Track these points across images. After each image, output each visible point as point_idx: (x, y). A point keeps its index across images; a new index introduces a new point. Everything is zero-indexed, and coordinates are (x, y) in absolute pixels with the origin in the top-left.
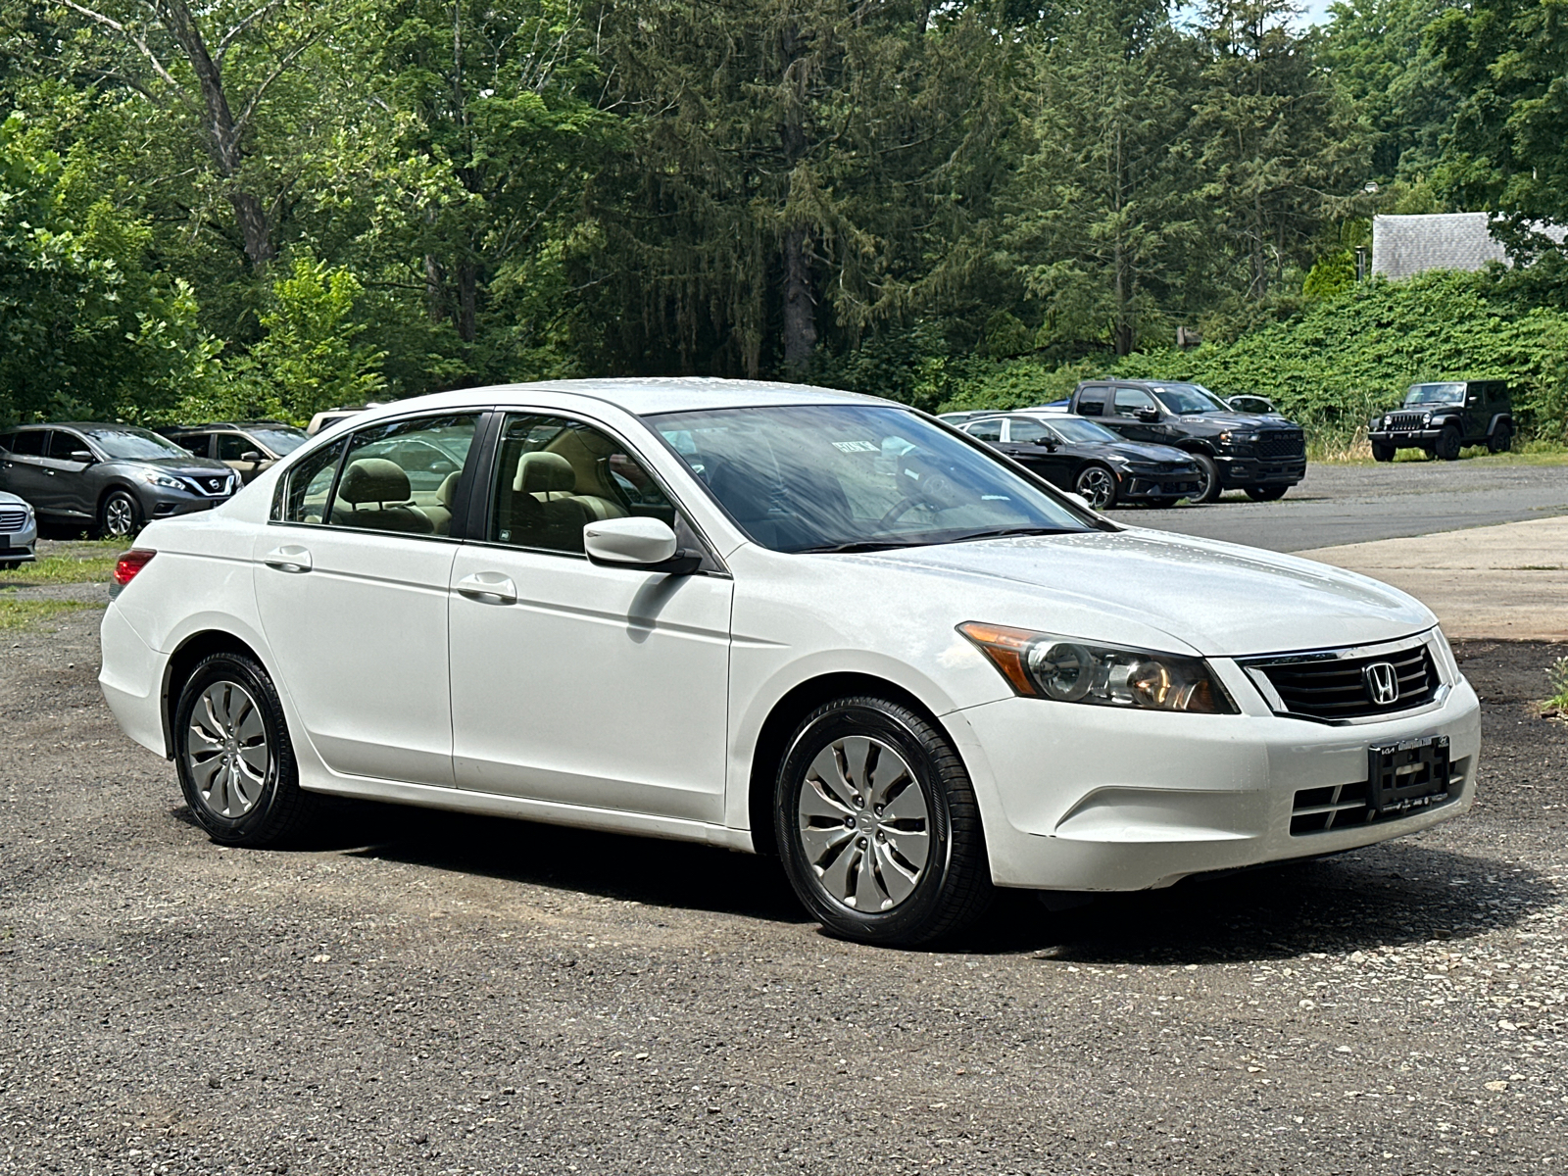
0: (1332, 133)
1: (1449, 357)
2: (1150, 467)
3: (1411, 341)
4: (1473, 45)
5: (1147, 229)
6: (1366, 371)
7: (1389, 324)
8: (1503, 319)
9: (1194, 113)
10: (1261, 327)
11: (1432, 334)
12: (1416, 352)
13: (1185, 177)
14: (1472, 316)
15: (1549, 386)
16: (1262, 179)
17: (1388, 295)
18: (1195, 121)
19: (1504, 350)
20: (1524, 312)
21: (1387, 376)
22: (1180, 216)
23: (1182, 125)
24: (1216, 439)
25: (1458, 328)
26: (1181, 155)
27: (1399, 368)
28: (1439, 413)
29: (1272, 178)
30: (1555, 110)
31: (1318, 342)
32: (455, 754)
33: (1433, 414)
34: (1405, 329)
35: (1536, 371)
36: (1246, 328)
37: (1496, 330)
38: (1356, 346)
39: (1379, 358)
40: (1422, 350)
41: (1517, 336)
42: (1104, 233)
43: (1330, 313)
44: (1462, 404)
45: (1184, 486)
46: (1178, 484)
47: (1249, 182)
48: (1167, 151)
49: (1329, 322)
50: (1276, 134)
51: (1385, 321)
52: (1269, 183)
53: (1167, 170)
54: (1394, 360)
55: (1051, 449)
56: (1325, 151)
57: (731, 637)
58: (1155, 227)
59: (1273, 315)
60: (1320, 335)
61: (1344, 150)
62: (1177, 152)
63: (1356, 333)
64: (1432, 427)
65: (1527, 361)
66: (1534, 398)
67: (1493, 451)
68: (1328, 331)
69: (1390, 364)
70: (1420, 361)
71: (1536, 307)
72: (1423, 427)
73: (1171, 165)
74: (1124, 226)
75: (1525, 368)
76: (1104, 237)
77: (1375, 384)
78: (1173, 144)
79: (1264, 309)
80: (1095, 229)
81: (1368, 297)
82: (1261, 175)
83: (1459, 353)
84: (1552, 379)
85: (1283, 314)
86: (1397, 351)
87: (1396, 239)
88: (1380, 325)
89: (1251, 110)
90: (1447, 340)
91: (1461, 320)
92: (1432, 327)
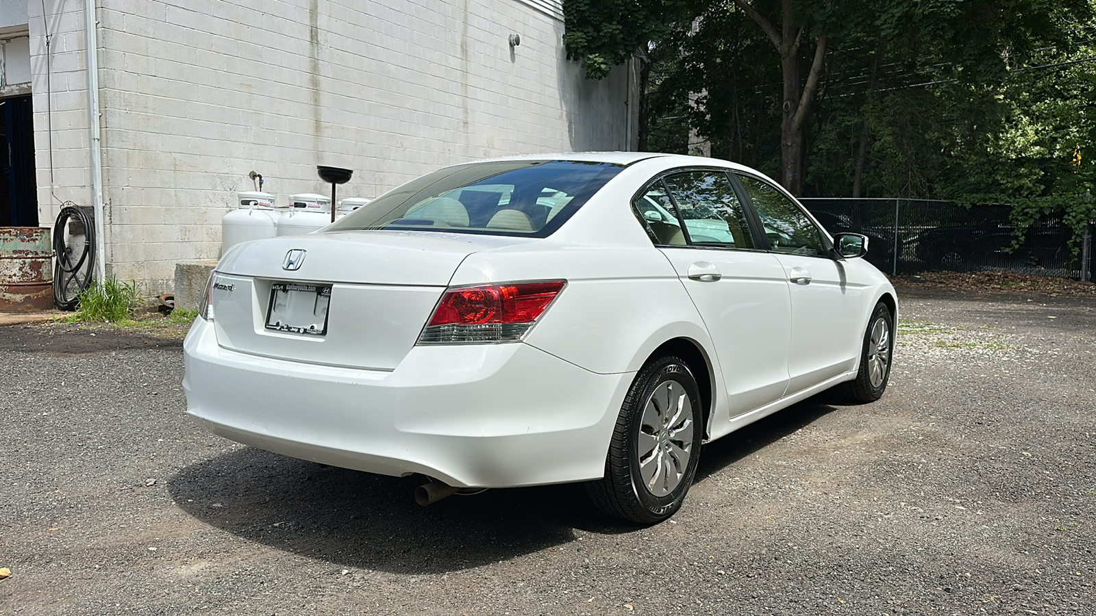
32: (791, 377)
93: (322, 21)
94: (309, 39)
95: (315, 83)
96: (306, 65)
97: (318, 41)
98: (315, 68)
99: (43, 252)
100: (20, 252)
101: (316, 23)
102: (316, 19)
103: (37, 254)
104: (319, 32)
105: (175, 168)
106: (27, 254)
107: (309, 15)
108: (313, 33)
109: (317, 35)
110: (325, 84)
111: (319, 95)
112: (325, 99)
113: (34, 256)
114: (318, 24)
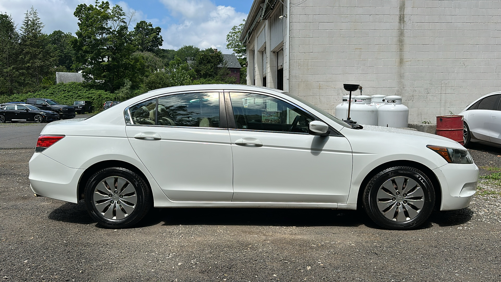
0: (51, 57)
1: (78, 97)
2: (50, 115)
3: (71, 93)
4: (78, 44)
5: (16, 71)
6: (63, 99)
7: (65, 91)
8: (86, 91)
9: (24, 50)
10: (40, 90)
11: (74, 93)
12: (71, 96)
13: (23, 62)
14: (81, 90)
15: (96, 102)
16: (39, 63)
17: (64, 86)
18: (24, 52)
19: (88, 96)
20: (89, 90)
21: (67, 100)
22: (22, 69)
23: (21, 52)
24: (60, 110)
25: (79, 92)
26: (22, 58)
27: (69, 98)
28: (81, 106)
29: (41, 64)
30: (95, 56)
31: (52, 93)
32: (234, 191)
33: (80, 106)
34: (69, 92)
35: (94, 99)
36: (37, 90)
37: (85, 92)
38: (60, 94)
39: (65, 96)
40: (73, 95)
41: (89, 94)
42: (7, 71)
43: (53, 88)
44: (84, 105)
45: (56, 119)
46: (55, 118)
47: (36, 64)
48: (19, 57)
49: (54, 90)
50: (41, 56)
51: (64, 90)
52: (40, 64)
53: (19, 60)
54: (68, 97)
55: (27, 111)
56: (50, 60)
57: (352, 152)
58: (17, 71)
59: (42, 88)
60: (53, 92)
61: (54, 60)
62: (21, 57)
63: (59, 92)
64: (80, 109)
65: (92, 98)
66: (93, 104)
67: (89, 113)
68: (54, 91)
69: (67, 98)
70: (73, 97)
71: (92, 89)
72: (78, 108)
73: (20, 59)
74: (11, 70)
75: (92, 99)
76: (7, 72)
77: (65, 101)
78: (20, 55)
79: (40, 87)
80: (5, 70)
81: (61, 86)
82: (38, 63)
83: (79, 96)
84: (97, 101)
85: (44, 88)
86: (68, 95)
87: (61, 76)
88: (63, 91)
89: (35, 51)
90: (77, 94)
91: (79, 91)
92: (74, 92)
93: (408, 10)
94: (398, 21)
95: (401, 42)
96: (395, 33)
97: (404, 21)
98: (401, 33)
99: (274, 120)
100: (267, 120)
101: (404, 13)
102: (404, 11)
103: (272, 121)
104: (405, 17)
105: (320, 88)
106: (269, 121)
107: (399, 10)
108: (401, 18)
109: (404, 18)
110: (407, 40)
111: (403, 47)
112: (407, 48)
113: (271, 121)
114: (405, 13)
